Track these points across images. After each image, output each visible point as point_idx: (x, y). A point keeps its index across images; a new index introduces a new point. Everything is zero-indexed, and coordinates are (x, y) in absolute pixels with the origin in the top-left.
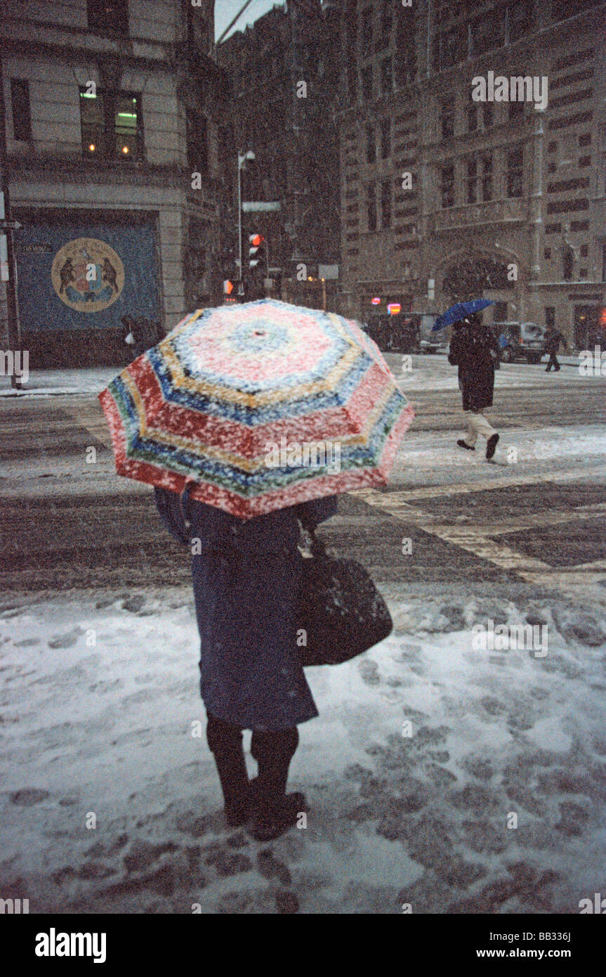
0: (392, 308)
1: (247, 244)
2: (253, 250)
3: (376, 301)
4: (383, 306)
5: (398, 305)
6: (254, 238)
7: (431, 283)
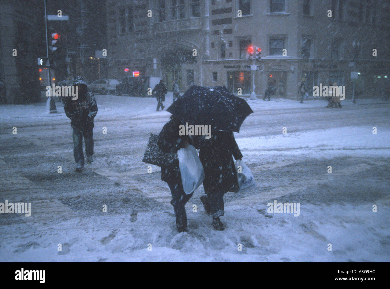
0: (135, 73)
1: (51, 39)
2: (54, 42)
3: (126, 70)
4: (130, 73)
5: (138, 72)
6: (54, 35)
7: (155, 61)
